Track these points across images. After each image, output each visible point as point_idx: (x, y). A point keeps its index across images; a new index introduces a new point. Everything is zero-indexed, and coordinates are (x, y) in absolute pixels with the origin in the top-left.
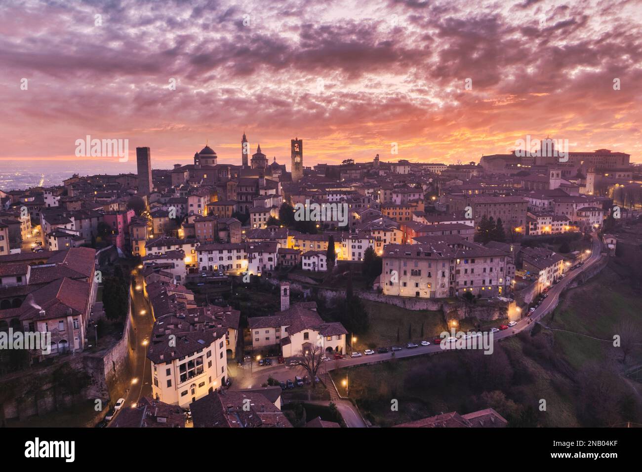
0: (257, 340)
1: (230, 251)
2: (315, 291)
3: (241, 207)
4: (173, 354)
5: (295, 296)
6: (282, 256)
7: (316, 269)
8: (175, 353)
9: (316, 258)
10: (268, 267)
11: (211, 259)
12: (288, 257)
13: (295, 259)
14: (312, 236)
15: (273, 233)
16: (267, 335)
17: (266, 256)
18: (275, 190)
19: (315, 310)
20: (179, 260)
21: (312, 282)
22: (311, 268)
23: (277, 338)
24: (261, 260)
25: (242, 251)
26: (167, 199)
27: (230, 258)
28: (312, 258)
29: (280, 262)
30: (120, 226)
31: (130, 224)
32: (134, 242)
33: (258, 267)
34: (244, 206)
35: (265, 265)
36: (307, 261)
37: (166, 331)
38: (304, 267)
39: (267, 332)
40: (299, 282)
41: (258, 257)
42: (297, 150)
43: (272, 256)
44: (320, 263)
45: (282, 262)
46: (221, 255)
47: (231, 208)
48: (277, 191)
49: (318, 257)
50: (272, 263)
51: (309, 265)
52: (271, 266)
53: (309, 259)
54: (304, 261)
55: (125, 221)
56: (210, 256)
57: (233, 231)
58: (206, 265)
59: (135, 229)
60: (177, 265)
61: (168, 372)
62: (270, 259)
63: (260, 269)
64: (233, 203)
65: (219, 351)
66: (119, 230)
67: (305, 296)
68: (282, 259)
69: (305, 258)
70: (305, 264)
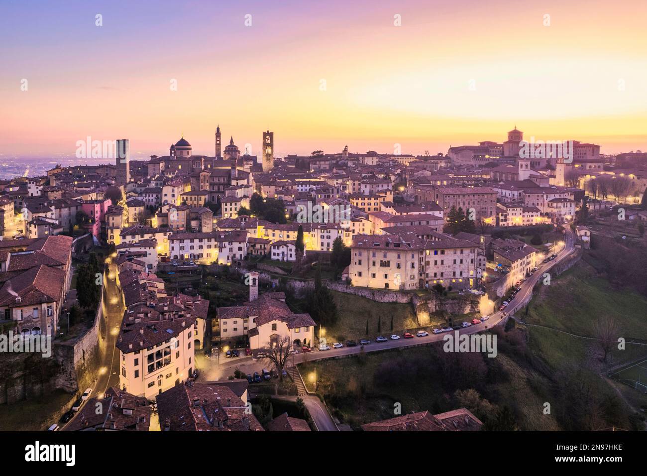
0: (225, 330)
1: (201, 241)
2: (284, 281)
3: (213, 197)
4: (141, 343)
5: (263, 286)
6: (252, 246)
7: (285, 259)
8: (144, 343)
9: (285, 247)
10: (238, 256)
11: (182, 248)
12: (258, 246)
13: (265, 248)
14: (282, 225)
15: (243, 223)
16: (235, 326)
17: (236, 245)
18: (246, 180)
19: (284, 300)
20: (152, 248)
21: (280, 271)
22: (280, 258)
23: (245, 328)
24: (231, 250)
25: (213, 240)
26: (143, 189)
27: (201, 247)
28: (281, 248)
29: (250, 252)
30: (97, 215)
31: (107, 213)
32: (109, 231)
33: (228, 257)
34: (216, 195)
35: (235, 255)
36: (276, 251)
37: (136, 320)
38: (273, 257)
39: (235, 322)
40: (267, 272)
41: (228, 247)
42: (269, 142)
43: (242, 245)
44: (289, 253)
45: (252, 251)
46: (192, 244)
47: (203, 198)
48: (248, 182)
49: (287, 246)
50: (241, 252)
51: (278, 255)
52: (241, 255)
53: (278, 249)
54: (273, 251)
55: (102, 211)
56: (182, 245)
57: (205, 220)
58: (178, 254)
59: (111, 218)
60: (150, 254)
61: (136, 362)
62: (240, 249)
63: (230, 258)
64: (204, 193)
65: (187, 341)
66: (96, 219)
67: (274, 286)
68: (251, 248)
69: (274, 248)
70: (274, 254)
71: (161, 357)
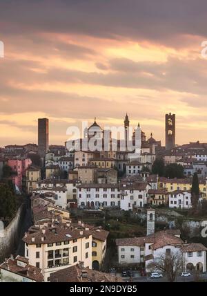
0: (123, 257)
1: (105, 190)
2: (180, 222)
3: (120, 165)
5: (160, 227)
6: (152, 197)
7: (182, 207)
8: (44, 239)
9: (182, 195)
10: (138, 204)
11: (88, 196)
12: (157, 197)
13: (163, 199)
15: (144, 178)
16: (132, 253)
17: (136, 193)
18: (149, 149)
19: (179, 236)
20: (62, 192)
21: (177, 214)
22: (177, 206)
23: (142, 256)
24: (132, 198)
25: (116, 190)
26: (59, 158)
27: (105, 196)
28: (178, 196)
29: (149, 202)
30: (19, 170)
31: (27, 169)
33: (129, 204)
34: (122, 163)
35: (135, 202)
36: (173, 199)
38: (171, 206)
39: (132, 250)
40: (166, 215)
41: (129, 194)
42: (171, 123)
43: (142, 193)
44: (186, 200)
45: (151, 201)
46: (97, 193)
47: (110, 163)
48: (151, 150)
49: (184, 195)
50: (142, 200)
51: (175, 202)
52: (141, 203)
53: (175, 197)
54: (171, 199)
55: (23, 167)
56: (88, 193)
57: (110, 178)
58: (85, 201)
59: (30, 173)
60: (60, 197)
62: (140, 197)
63: (131, 205)
64: (112, 160)
65: (85, 251)
66: (19, 173)
67: (170, 227)
68: (151, 199)
69: (172, 197)
70: (172, 202)
71: (60, 256)
